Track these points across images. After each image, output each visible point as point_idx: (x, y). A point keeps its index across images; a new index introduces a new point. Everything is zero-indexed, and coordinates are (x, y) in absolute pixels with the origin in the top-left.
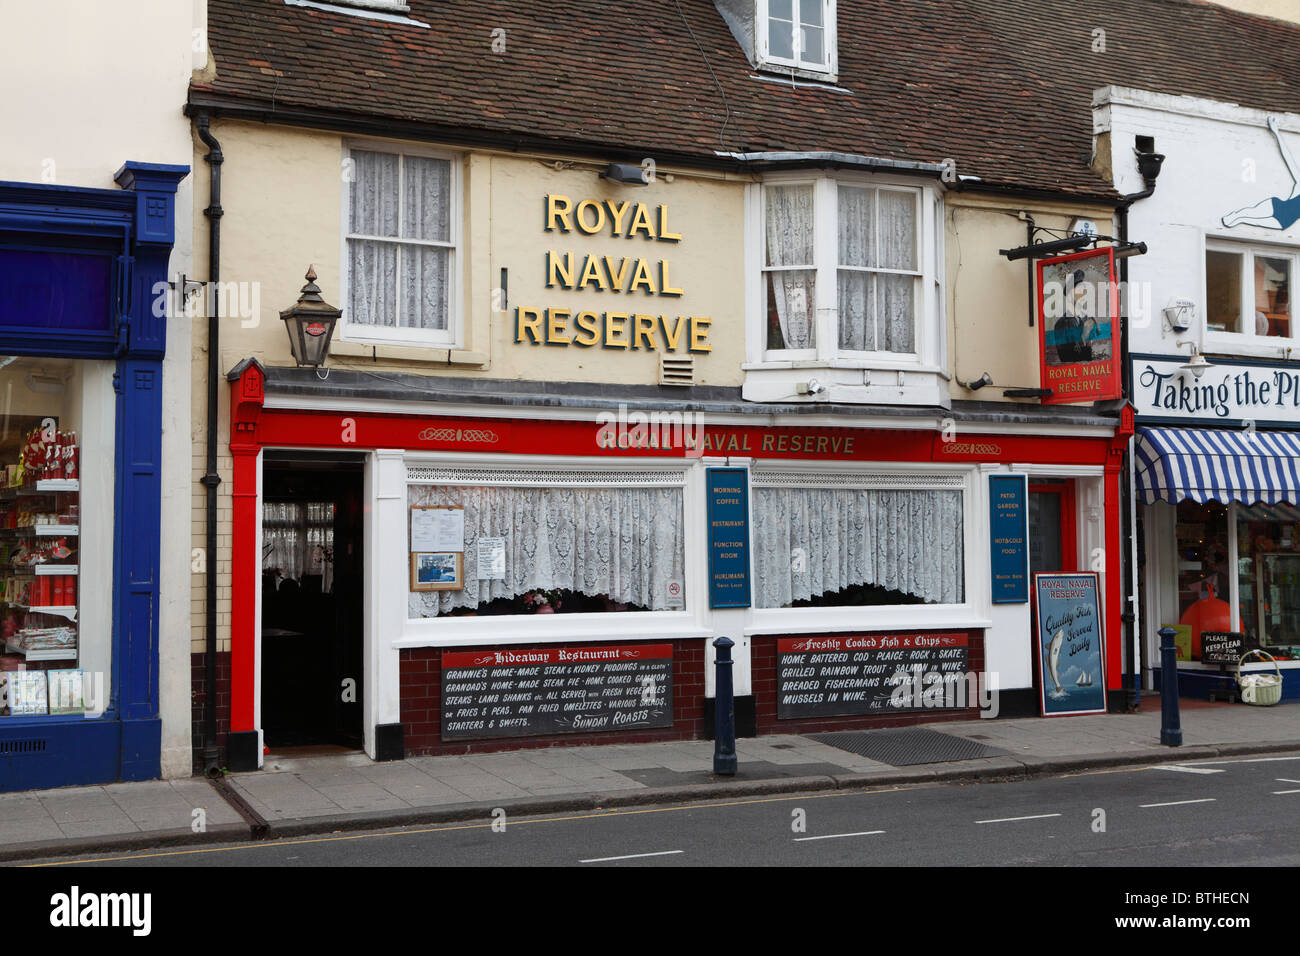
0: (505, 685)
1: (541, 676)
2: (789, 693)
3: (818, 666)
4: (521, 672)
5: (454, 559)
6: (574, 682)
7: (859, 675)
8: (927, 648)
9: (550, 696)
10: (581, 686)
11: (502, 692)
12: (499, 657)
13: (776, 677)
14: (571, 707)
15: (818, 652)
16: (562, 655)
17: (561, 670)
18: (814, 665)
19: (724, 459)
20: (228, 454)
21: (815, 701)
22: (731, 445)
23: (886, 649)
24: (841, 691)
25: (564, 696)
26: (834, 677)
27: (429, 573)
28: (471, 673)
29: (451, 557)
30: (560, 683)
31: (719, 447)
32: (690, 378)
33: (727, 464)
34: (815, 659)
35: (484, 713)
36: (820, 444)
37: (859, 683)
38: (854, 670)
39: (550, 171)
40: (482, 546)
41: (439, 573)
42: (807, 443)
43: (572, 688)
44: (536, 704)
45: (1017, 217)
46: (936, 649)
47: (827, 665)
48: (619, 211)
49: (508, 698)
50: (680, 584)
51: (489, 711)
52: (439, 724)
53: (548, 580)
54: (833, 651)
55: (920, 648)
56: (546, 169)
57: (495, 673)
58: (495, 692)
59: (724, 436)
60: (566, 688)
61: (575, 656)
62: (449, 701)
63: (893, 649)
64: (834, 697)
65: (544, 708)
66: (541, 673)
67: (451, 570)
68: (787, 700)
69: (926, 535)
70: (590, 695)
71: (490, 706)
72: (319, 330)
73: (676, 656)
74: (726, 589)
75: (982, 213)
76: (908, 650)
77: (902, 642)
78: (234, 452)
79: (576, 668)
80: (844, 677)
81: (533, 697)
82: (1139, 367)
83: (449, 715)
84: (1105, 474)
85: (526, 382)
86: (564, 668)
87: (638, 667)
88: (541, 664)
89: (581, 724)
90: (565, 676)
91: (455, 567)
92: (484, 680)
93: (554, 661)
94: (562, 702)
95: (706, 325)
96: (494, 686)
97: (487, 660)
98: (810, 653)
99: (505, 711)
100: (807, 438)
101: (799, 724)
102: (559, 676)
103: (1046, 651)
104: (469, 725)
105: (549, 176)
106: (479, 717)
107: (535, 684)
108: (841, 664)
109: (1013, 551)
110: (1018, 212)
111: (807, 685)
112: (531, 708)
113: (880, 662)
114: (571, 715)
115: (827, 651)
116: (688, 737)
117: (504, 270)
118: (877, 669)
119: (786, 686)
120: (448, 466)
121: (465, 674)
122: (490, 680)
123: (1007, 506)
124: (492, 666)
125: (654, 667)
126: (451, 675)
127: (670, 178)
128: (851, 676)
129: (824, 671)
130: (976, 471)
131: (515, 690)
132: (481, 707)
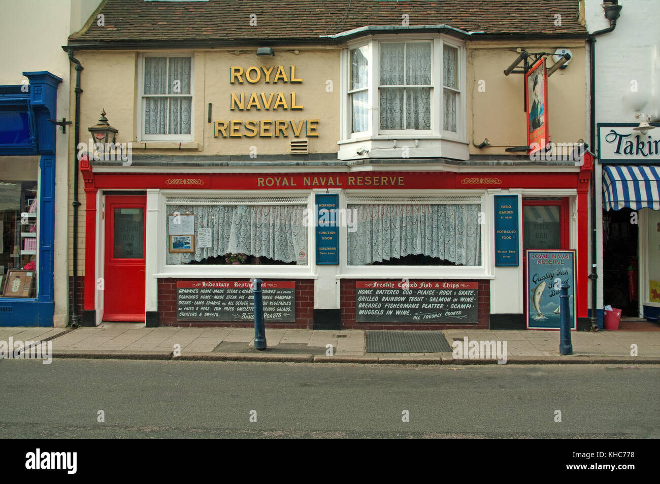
0: (207, 297)
1: (225, 294)
2: (362, 309)
3: (381, 296)
4: (215, 291)
5: (190, 238)
6: (242, 297)
7: (406, 302)
8: (450, 289)
9: (230, 303)
10: (246, 300)
11: (206, 300)
12: (204, 284)
13: (355, 300)
14: (240, 309)
15: (380, 289)
16: (236, 284)
17: (235, 291)
18: (378, 295)
19: (326, 190)
20: (84, 192)
21: (378, 314)
22: (329, 182)
23: (423, 289)
24: (395, 310)
25: (237, 303)
26: (390, 302)
27: (178, 245)
28: (190, 291)
29: (188, 237)
30: (235, 297)
31: (323, 184)
32: (306, 150)
33: (327, 192)
34: (378, 292)
35: (197, 309)
36: (382, 181)
37: (406, 306)
38: (403, 299)
39: (234, 55)
40: (201, 232)
41: (183, 244)
42: (375, 181)
43: (241, 300)
44: (223, 307)
45: (516, 51)
46: (457, 290)
47: (386, 296)
48: (268, 71)
49: (208, 303)
50: (305, 252)
51: (199, 309)
52: (175, 313)
53: (234, 249)
54: (390, 288)
55: (446, 289)
56: (232, 55)
57: (202, 291)
58: (202, 300)
59: (325, 178)
60: (238, 300)
61: (243, 285)
62: (180, 303)
63: (428, 289)
64: (390, 313)
65: (227, 309)
66: (225, 292)
67: (189, 243)
68: (361, 312)
69: (457, 228)
70: (250, 304)
71: (200, 306)
72: (102, 137)
73: (297, 287)
74: (325, 255)
75: (492, 52)
76: (438, 290)
77: (434, 285)
78: (87, 192)
79: (243, 291)
80: (397, 302)
81: (221, 303)
82: (604, 131)
83: (180, 309)
84: (578, 193)
85: (220, 156)
86: (237, 290)
87: (276, 292)
88: (225, 288)
89: (246, 317)
90: (238, 294)
91: (190, 242)
92: (197, 294)
93: (232, 287)
94: (236, 307)
95: (317, 123)
96: (202, 297)
97: (198, 285)
98: (375, 289)
99: (207, 309)
100: (375, 178)
101: (369, 325)
102: (235, 294)
103: (532, 293)
104: (190, 314)
105: (234, 58)
106: (195, 311)
107: (222, 297)
108: (395, 296)
109: (510, 238)
110: (516, 48)
111: (374, 306)
112: (220, 308)
113: (420, 295)
114: (241, 313)
115: (386, 288)
116: (304, 327)
117: (210, 105)
118: (418, 299)
119: (360, 306)
120: (186, 196)
121: (188, 291)
122: (200, 294)
123: (505, 212)
124: (201, 288)
125: (285, 292)
126: (180, 291)
127: (297, 52)
128: (401, 302)
129: (384, 299)
130: (486, 193)
131: (212, 300)
132: (195, 306)
